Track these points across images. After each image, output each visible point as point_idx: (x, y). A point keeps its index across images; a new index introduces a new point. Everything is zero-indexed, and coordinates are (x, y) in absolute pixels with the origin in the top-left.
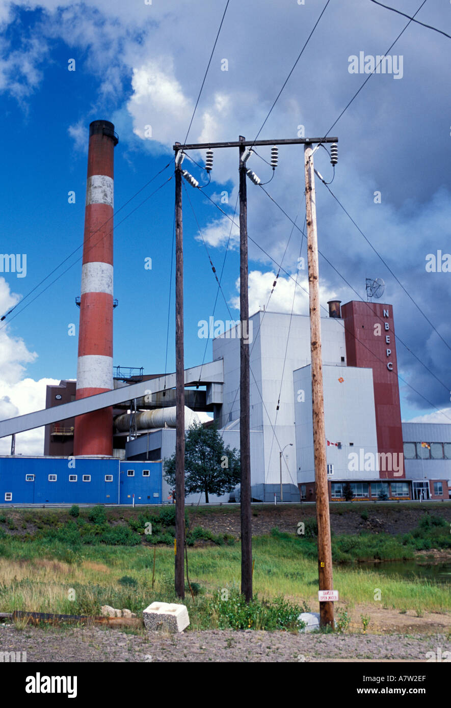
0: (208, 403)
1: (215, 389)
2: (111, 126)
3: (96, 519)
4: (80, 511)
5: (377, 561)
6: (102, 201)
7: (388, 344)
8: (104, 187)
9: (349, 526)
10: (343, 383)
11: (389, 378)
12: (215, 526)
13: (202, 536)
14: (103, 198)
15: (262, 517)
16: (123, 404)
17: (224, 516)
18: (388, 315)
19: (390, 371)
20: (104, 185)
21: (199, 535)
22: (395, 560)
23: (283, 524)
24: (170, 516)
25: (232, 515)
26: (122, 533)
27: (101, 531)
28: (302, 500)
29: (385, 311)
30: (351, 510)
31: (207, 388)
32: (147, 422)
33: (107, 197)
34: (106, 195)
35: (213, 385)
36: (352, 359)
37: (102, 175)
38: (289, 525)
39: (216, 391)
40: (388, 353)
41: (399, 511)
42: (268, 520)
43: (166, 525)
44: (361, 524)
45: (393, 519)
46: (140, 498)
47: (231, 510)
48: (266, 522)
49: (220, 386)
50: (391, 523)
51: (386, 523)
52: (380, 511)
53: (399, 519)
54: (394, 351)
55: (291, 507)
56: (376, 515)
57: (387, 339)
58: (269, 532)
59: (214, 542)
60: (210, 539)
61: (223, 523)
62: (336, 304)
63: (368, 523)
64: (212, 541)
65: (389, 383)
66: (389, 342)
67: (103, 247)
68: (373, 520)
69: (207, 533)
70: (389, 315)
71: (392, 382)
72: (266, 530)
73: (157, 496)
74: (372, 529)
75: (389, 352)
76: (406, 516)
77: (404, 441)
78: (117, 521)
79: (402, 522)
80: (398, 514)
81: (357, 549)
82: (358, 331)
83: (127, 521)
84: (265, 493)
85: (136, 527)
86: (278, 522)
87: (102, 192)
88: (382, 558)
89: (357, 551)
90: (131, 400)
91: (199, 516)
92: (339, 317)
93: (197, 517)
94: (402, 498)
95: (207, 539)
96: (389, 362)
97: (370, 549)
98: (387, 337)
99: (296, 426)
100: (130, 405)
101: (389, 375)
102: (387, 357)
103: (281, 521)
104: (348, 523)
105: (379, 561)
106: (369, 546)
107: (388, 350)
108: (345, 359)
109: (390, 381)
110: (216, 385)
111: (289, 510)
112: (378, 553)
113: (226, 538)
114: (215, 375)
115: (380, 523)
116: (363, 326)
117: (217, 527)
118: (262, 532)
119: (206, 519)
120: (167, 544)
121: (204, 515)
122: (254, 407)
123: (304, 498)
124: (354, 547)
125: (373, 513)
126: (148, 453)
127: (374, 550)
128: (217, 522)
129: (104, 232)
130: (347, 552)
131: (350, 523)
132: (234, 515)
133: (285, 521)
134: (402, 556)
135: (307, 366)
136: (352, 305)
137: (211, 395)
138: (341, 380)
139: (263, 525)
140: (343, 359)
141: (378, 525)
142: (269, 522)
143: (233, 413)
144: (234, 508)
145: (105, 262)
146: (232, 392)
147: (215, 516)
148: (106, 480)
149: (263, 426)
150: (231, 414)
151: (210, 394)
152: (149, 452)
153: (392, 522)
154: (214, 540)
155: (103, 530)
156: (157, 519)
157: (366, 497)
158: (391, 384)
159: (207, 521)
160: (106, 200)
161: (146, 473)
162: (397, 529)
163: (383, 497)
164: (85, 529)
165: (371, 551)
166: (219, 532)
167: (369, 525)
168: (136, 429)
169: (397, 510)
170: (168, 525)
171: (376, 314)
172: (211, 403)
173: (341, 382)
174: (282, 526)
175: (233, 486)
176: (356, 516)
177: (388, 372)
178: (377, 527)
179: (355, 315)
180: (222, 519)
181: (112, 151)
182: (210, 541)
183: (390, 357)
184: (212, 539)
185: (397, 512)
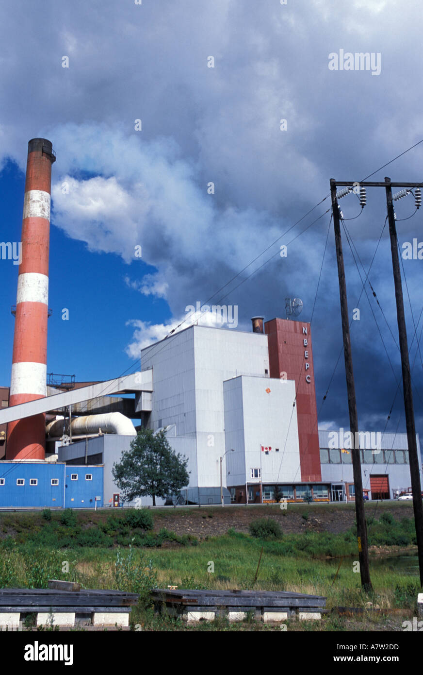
0: (137, 410)
1: (145, 397)
2: (49, 144)
3: (68, 522)
4: (52, 515)
5: (328, 557)
6: (40, 215)
7: (306, 358)
8: (42, 202)
9: (293, 526)
10: (270, 393)
11: (307, 390)
12: (176, 527)
13: (167, 537)
14: (41, 213)
15: (217, 518)
16: (56, 410)
17: (183, 518)
18: (306, 332)
19: (309, 383)
20: (42, 200)
21: (165, 536)
22: (344, 557)
23: (236, 525)
24: (137, 519)
25: (189, 517)
26: (95, 536)
27: (75, 534)
28: (233, 503)
29: (304, 329)
30: (292, 511)
31: (136, 396)
32: (81, 427)
33: (44, 211)
34: (44, 209)
35: (143, 393)
36: (274, 372)
37: (40, 190)
38: (242, 526)
39: (145, 398)
40: (307, 367)
41: (333, 512)
42: (222, 521)
43: (133, 527)
44: (303, 524)
45: (330, 519)
46: (83, 501)
47: (187, 512)
48: (221, 523)
49: (149, 394)
50: (329, 523)
51: (324, 523)
52: (317, 512)
53: (334, 519)
54: (312, 365)
55: (239, 509)
56: (314, 516)
57: (306, 354)
58: (225, 532)
59: (179, 542)
60: (175, 540)
61: (184, 524)
62: (259, 321)
63: (309, 522)
64: (177, 541)
65: (307, 394)
66: (307, 357)
67: (40, 259)
68: (313, 520)
69: (172, 534)
70: (308, 332)
71: (310, 394)
72: (222, 531)
73: (100, 499)
74: (314, 528)
75: (307, 365)
76: (340, 516)
77: (320, 447)
78: (86, 524)
79: (337, 521)
80: (332, 515)
81: (310, 546)
82: (281, 346)
83: (96, 524)
84: (199, 496)
85: (106, 530)
86: (232, 523)
87: (40, 206)
88: (333, 555)
89: (311, 548)
90: (65, 407)
91: (160, 518)
92: (262, 333)
93: (159, 519)
94: (322, 500)
95: (172, 540)
96: (307, 375)
97: (321, 547)
98: (306, 352)
99: (225, 433)
100: (64, 412)
101: (307, 387)
102: (306, 370)
103: (234, 522)
104: (292, 524)
105: (330, 558)
106: (320, 544)
107: (307, 364)
108: (269, 372)
109: (308, 392)
110: (146, 393)
111: (238, 512)
112: (329, 550)
113: (189, 538)
114: (144, 384)
115: (320, 523)
116: (285, 342)
117: (178, 529)
118: (219, 533)
119: (167, 521)
120: (137, 546)
121: (165, 517)
122: (186, 415)
123: (234, 500)
124: (308, 545)
125: (311, 513)
126: (86, 458)
127: (326, 547)
128: (177, 523)
129: (41, 245)
130: (302, 549)
131: (293, 523)
132: (191, 517)
133: (238, 522)
134: (351, 553)
135: (237, 377)
136: (276, 322)
137: (141, 403)
138: (268, 391)
139: (219, 526)
140: (266, 371)
141: (317, 524)
142: (223, 523)
143: (163, 421)
144: (188, 510)
145: (42, 273)
146: (162, 400)
147: (175, 518)
148: (52, 484)
149: (196, 432)
150: (160, 421)
151: (139, 402)
152: (88, 457)
153: (329, 521)
154: (179, 541)
155: (77, 533)
156: (124, 521)
157: (292, 499)
158: (309, 395)
159: (168, 522)
160: (44, 214)
161: (89, 477)
162: (335, 528)
163: (308, 499)
164: (61, 532)
165: (323, 549)
166: (181, 533)
167: (310, 525)
168: (71, 434)
169: (331, 510)
170: (134, 527)
171: (296, 331)
172: (140, 410)
173: (268, 393)
174: (236, 527)
175: (178, 490)
176: (298, 517)
177: (307, 384)
178: (317, 526)
179: (278, 332)
180: (182, 521)
181: (50, 167)
182: (175, 541)
183: (308, 370)
184: (177, 540)
185: (331, 512)
